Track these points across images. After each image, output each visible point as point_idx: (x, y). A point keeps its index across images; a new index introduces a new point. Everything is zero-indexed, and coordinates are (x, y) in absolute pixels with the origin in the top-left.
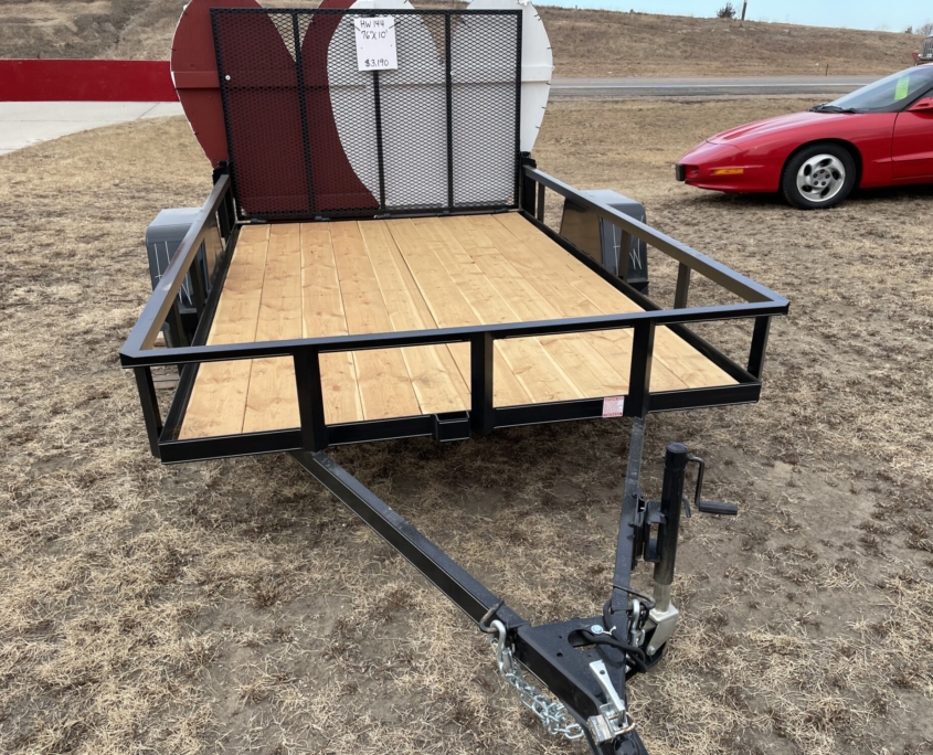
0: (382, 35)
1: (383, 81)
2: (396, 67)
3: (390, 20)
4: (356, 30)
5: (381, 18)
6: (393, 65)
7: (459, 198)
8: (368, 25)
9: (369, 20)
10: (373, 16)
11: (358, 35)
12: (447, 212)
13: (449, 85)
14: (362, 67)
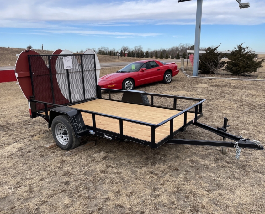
0: (69, 61)
1: (69, 71)
2: (72, 68)
3: (70, 57)
4: (63, 60)
5: (68, 57)
6: (72, 67)
7: (86, 97)
8: (66, 58)
9: (66, 57)
10: (67, 56)
11: (64, 61)
12: (84, 101)
13: (82, 71)
14: (65, 68)
